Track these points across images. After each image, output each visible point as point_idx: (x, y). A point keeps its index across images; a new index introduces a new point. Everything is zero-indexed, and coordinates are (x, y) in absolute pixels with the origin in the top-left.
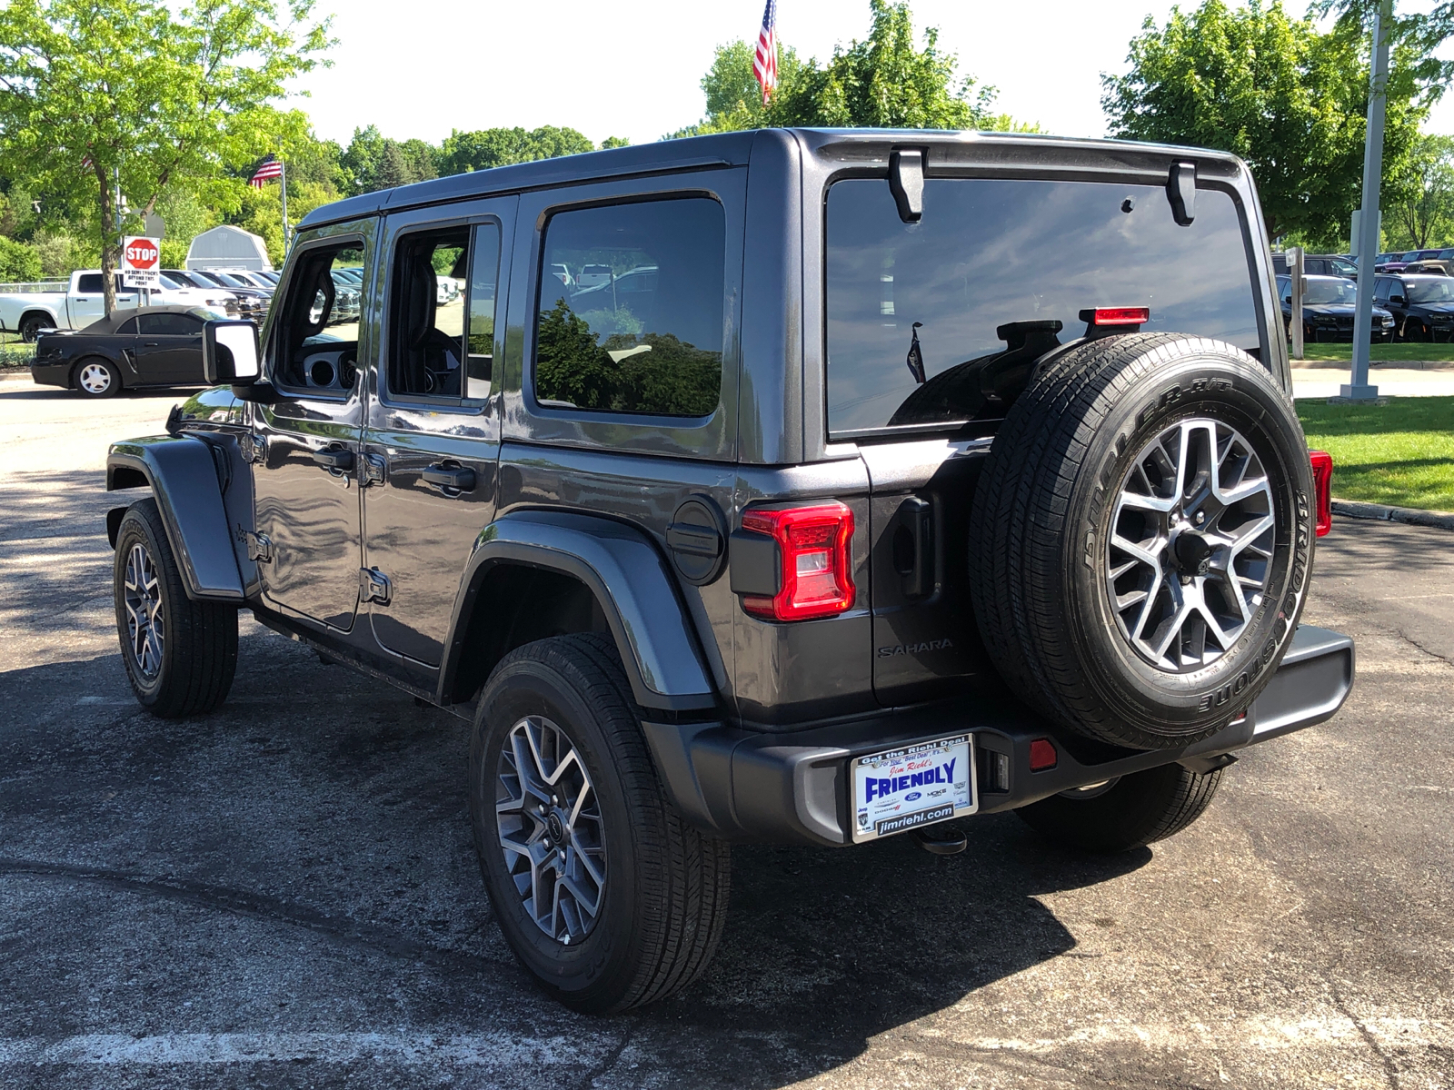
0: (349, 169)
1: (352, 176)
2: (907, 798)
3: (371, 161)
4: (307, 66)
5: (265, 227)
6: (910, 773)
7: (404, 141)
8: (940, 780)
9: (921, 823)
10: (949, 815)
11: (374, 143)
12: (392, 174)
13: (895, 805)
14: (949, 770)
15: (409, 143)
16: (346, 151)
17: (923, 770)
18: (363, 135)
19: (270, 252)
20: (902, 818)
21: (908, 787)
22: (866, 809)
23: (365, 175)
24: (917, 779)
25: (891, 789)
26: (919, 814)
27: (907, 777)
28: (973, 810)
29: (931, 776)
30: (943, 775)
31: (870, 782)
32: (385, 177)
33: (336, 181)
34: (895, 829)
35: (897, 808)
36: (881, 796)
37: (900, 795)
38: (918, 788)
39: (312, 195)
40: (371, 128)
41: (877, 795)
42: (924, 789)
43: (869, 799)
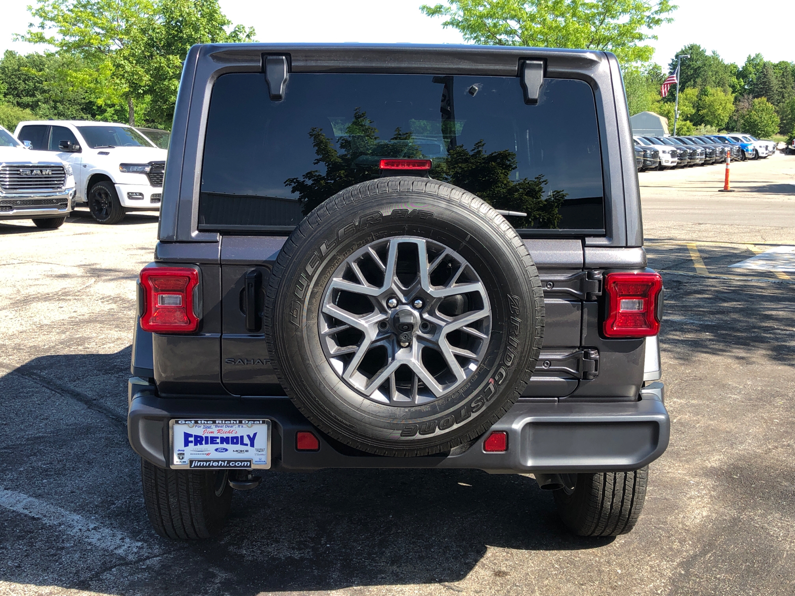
0: (741, 79)
1: (743, 84)
2: (216, 450)
3: (755, 74)
4: (657, 22)
5: (669, 112)
6: (219, 435)
7: (777, 62)
8: (242, 444)
9: (224, 467)
10: (247, 466)
11: (758, 65)
12: (766, 82)
13: (207, 453)
14: (252, 440)
15: (780, 63)
16: (741, 69)
17: (230, 435)
18: (752, 60)
19: (669, 126)
20: (210, 461)
21: (218, 443)
22: (183, 451)
23: (750, 83)
24: (224, 440)
25: (204, 442)
26: (224, 461)
27: (218, 438)
28: (268, 467)
29: (236, 440)
30: (246, 440)
31: (187, 436)
32: (761, 83)
33: (733, 87)
34: (203, 466)
35: (208, 454)
36: (196, 444)
37: (211, 447)
38: (225, 445)
39: (715, 95)
40: (757, 56)
41: (193, 444)
42: (230, 447)
43: (186, 444)
